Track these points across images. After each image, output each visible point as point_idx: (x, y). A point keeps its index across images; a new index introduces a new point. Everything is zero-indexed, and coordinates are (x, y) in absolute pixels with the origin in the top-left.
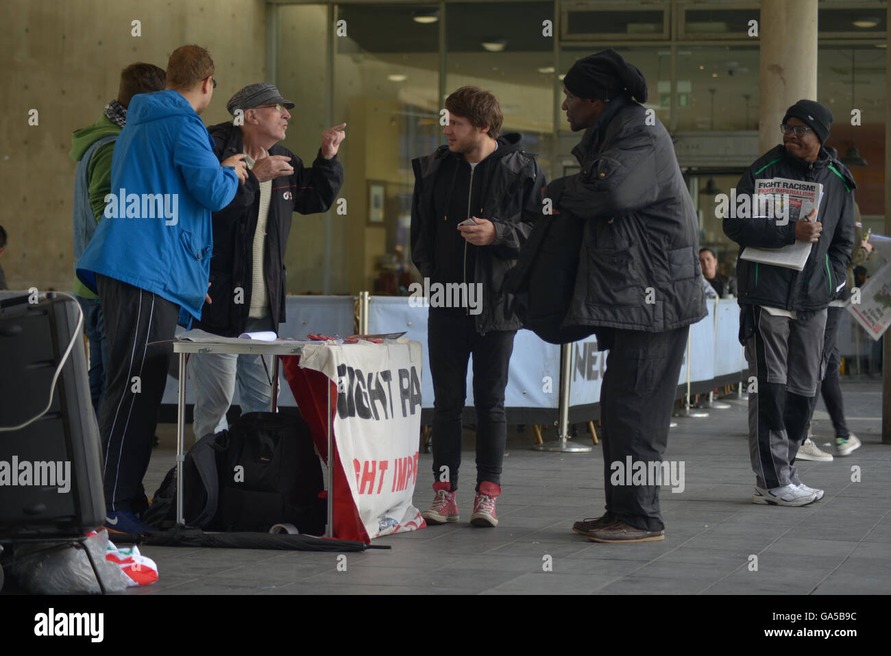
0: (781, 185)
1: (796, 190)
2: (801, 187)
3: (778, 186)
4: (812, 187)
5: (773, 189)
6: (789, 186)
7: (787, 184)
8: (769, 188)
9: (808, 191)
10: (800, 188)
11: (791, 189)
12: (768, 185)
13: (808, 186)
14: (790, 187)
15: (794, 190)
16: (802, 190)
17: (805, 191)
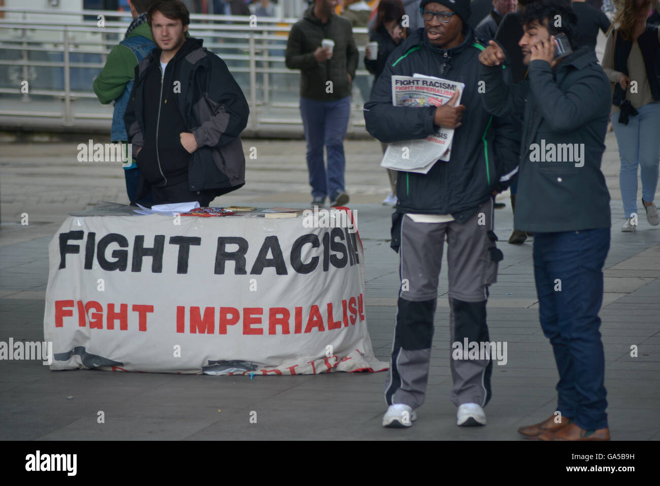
0: (420, 83)
1: (437, 88)
2: (441, 85)
3: (418, 84)
4: (453, 86)
5: (412, 87)
6: (428, 84)
7: (427, 82)
8: (407, 86)
9: (449, 90)
10: (441, 87)
11: (431, 87)
12: (405, 83)
13: (449, 85)
14: (430, 85)
15: (435, 88)
16: (442, 89)
17: (446, 90)
